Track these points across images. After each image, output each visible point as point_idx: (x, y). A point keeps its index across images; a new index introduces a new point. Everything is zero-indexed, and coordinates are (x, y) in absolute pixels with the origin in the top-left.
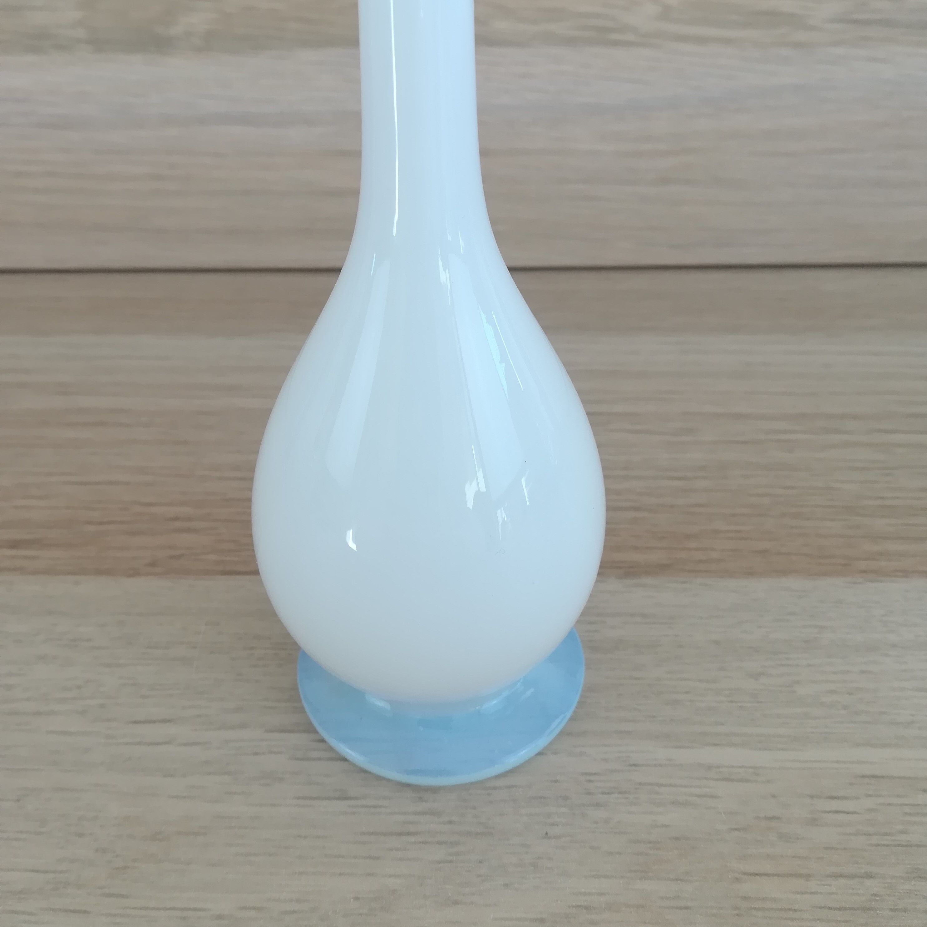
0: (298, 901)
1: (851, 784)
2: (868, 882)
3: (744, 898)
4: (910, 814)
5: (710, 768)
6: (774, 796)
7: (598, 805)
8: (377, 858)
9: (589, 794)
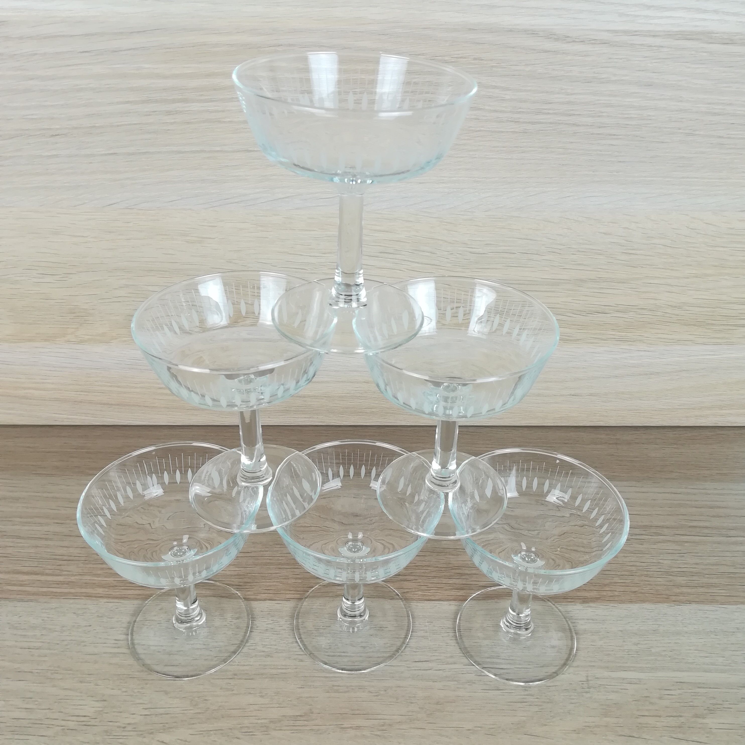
0: (493, 725)
1: (673, 685)
2: (680, 718)
3: (640, 723)
4: (693, 696)
5: (624, 679)
6: (647, 689)
7: (587, 692)
8: (515, 710)
9: (583, 688)
